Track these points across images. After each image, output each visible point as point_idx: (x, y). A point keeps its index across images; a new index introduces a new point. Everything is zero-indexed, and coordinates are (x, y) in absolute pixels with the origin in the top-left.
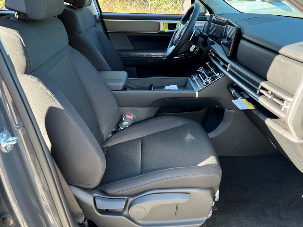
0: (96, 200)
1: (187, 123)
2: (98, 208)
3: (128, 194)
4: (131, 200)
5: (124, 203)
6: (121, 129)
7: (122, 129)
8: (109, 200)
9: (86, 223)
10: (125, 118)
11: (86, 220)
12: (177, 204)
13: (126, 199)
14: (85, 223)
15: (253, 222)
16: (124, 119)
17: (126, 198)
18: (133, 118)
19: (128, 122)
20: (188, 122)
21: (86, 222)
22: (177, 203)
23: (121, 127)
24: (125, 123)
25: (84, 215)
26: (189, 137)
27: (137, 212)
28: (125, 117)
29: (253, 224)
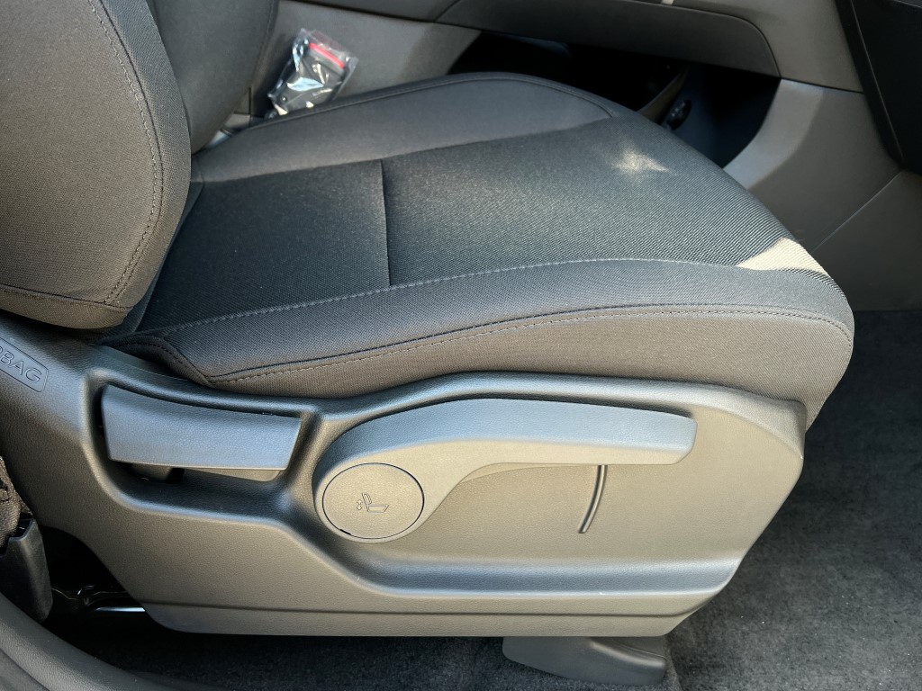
0: (109, 407)
1: (606, 117)
2: (116, 454)
3: (317, 389)
4: (332, 423)
5: (287, 437)
6: (278, 116)
7: (282, 112)
8: (191, 415)
9: (28, 545)
10: (306, 55)
11: (34, 526)
12: (606, 466)
13: (304, 419)
14: (18, 548)
15: (880, 591)
16: (297, 60)
17: (308, 409)
18: (346, 68)
19: (316, 77)
20: (616, 114)
21: (33, 540)
22: (602, 462)
23: (280, 105)
24: (300, 85)
25: (13, 493)
26: (634, 163)
27: (366, 500)
28: (307, 49)
29: (881, 601)
